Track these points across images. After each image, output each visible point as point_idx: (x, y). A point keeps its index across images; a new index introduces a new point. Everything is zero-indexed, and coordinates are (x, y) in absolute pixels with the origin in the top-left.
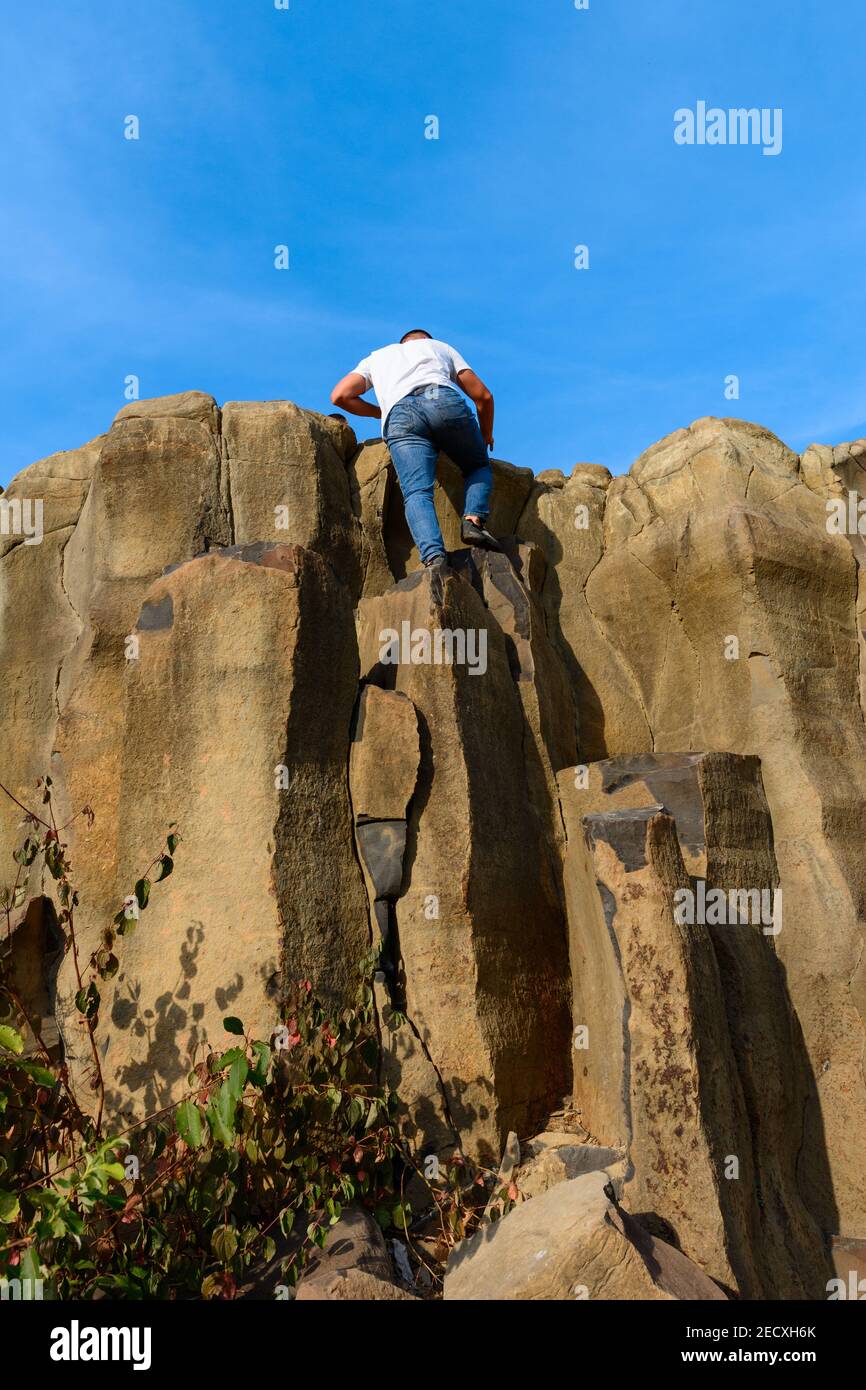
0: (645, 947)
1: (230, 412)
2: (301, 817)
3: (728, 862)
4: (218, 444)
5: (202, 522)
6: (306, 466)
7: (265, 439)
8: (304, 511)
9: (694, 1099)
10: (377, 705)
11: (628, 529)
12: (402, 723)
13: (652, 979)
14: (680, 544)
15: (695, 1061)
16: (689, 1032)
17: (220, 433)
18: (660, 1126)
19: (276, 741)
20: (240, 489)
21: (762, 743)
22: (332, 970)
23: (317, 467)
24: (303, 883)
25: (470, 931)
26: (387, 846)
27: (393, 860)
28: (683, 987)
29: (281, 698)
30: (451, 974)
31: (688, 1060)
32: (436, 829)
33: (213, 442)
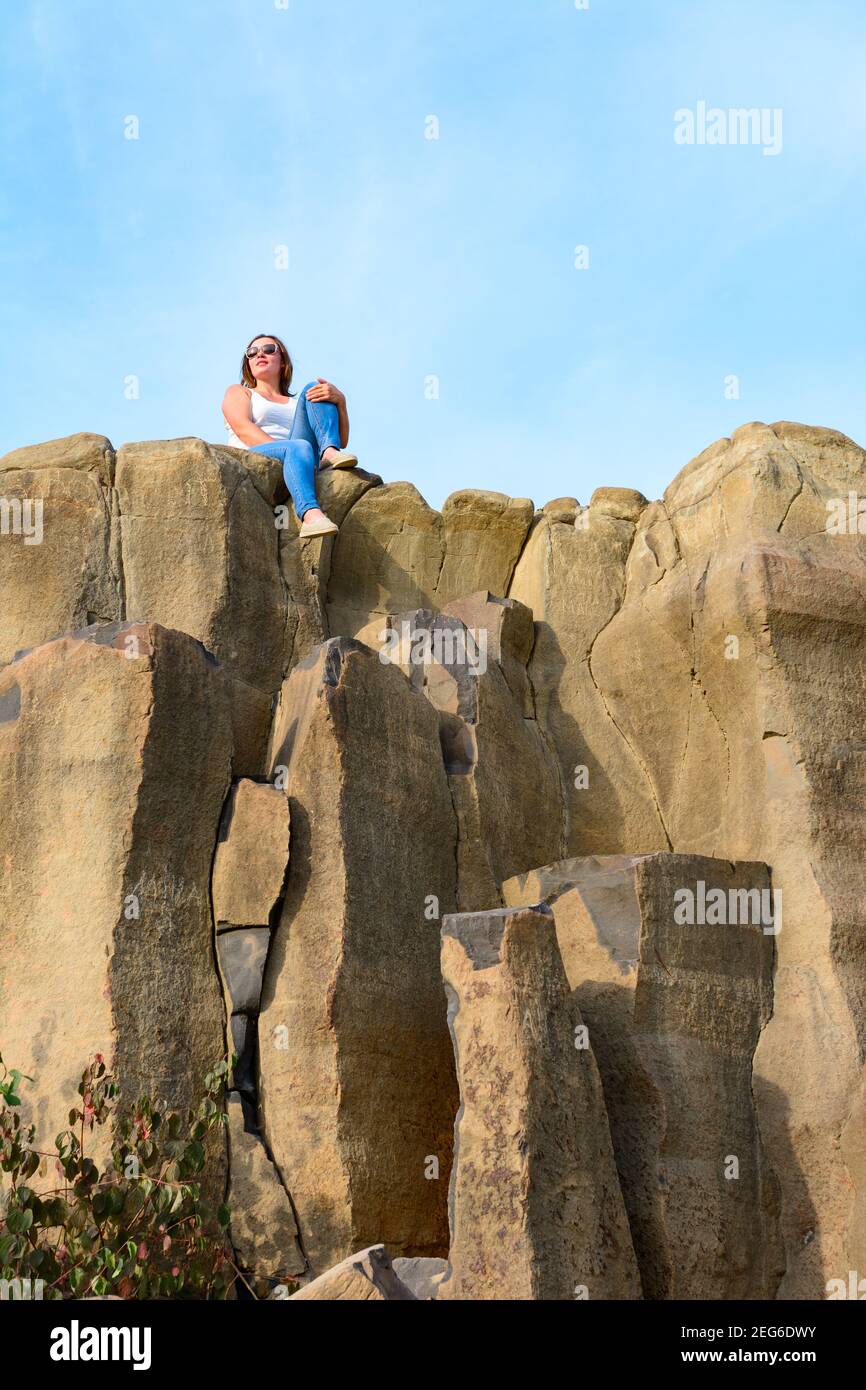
0: (485, 1047)
1: (125, 456)
2: (148, 920)
3: (676, 984)
4: (107, 499)
5: (83, 595)
6: (214, 519)
7: (164, 489)
8: (208, 575)
9: (521, 1202)
10: (248, 799)
11: (649, 574)
12: (272, 820)
13: (488, 1080)
14: (694, 595)
15: (526, 1164)
16: (522, 1134)
17: (113, 484)
18: (483, 1228)
19: (120, 839)
20: (133, 551)
21: (773, 848)
22: (174, 1082)
23: (227, 520)
24: (145, 990)
25: (335, 1048)
26: (248, 955)
27: (253, 971)
28: (522, 1089)
29: (128, 792)
30: (312, 1095)
31: (518, 1162)
32: (306, 937)
33: (101, 496)
